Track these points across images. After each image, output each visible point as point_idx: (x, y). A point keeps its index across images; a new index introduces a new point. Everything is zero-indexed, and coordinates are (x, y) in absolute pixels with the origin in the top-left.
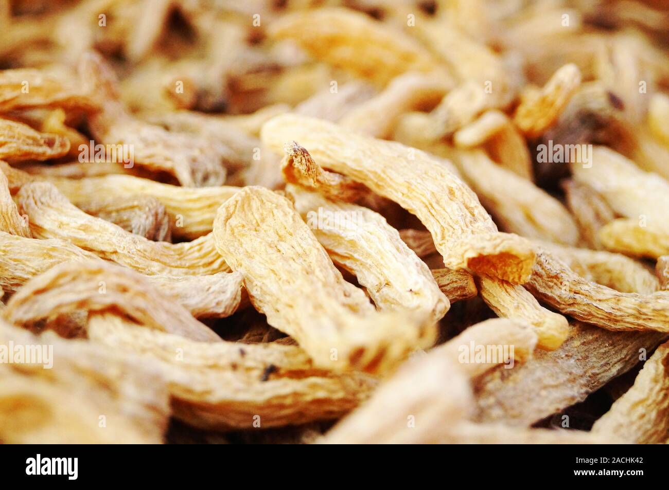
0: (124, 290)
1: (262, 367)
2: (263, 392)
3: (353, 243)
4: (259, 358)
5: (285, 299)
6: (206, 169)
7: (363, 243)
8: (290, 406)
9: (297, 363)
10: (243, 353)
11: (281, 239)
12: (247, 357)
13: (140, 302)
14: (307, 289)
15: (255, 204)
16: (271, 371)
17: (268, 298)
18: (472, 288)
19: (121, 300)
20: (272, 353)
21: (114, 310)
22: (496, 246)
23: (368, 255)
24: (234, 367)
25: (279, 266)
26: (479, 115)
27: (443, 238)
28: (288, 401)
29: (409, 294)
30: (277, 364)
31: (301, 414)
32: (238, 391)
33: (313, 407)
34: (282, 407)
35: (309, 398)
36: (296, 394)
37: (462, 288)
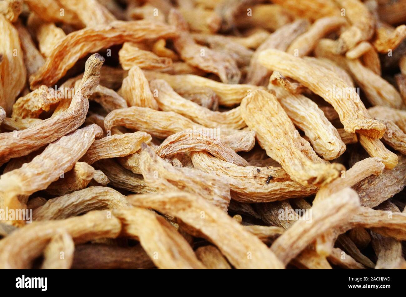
0: (209, 144)
1: (266, 177)
2: (267, 189)
3: (303, 117)
4: (265, 173)
5: (275, 146)
6: (232, 72)
7: (308, 118)
8: (279, 194)
9: (281, 175)
10: (259, 171)
11: (272, 115)
12: (260, 173)
13: (216, 149)
14: (286, 143)
15: (260, 98)
16: (270, 179)
17: (267, 143)
18: (356, 139)
19: (208, 148)
20: (271, 171)
21: (205, 152)
22: (369, 126)
23: (310, 124)
24: (255, 177)
25: (272, 129)
26: (358, 43)
27: (344, 117)
28: (278, 192)
29: (329, 144)
30: (273, 176)
31: (282, 197)
32: (257, 188)
33: (288, 194)
34: (275, 194)
35: (286, 191)
36: (281, 189)
37: (352, 139)
